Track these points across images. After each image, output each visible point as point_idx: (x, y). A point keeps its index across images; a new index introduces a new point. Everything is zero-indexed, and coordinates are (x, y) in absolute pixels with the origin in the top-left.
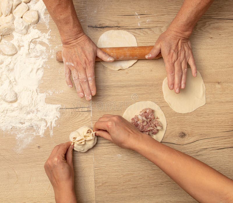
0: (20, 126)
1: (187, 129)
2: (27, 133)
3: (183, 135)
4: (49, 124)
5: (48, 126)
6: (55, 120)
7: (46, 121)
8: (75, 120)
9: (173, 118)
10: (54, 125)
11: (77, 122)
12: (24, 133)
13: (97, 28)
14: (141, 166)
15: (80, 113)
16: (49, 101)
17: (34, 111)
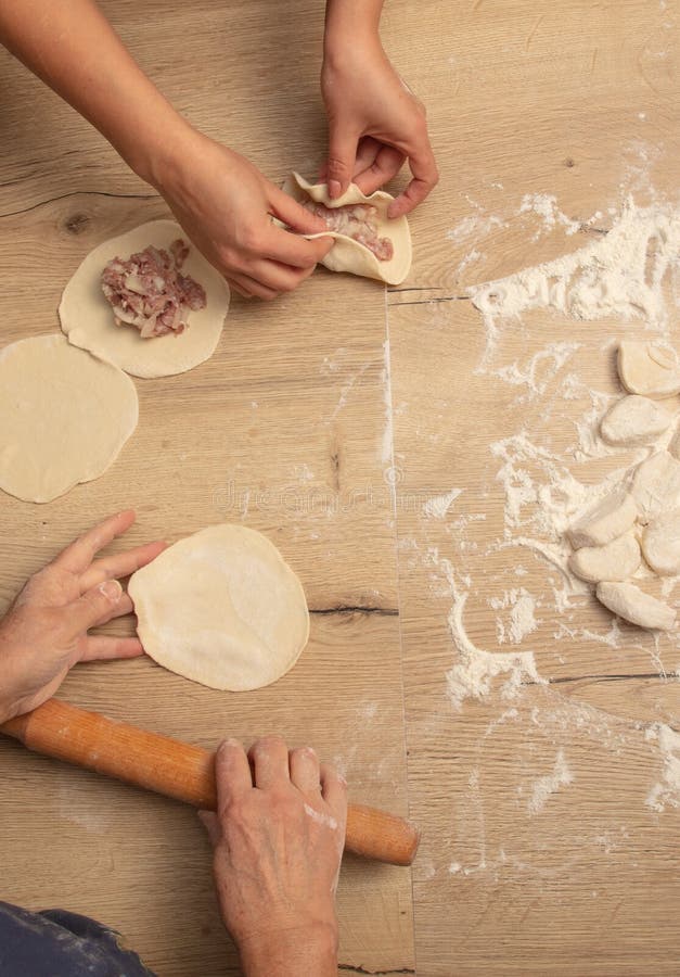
1: (59, 244)
3: (74, 225)
11: (436, 252)
15: (426, 281)
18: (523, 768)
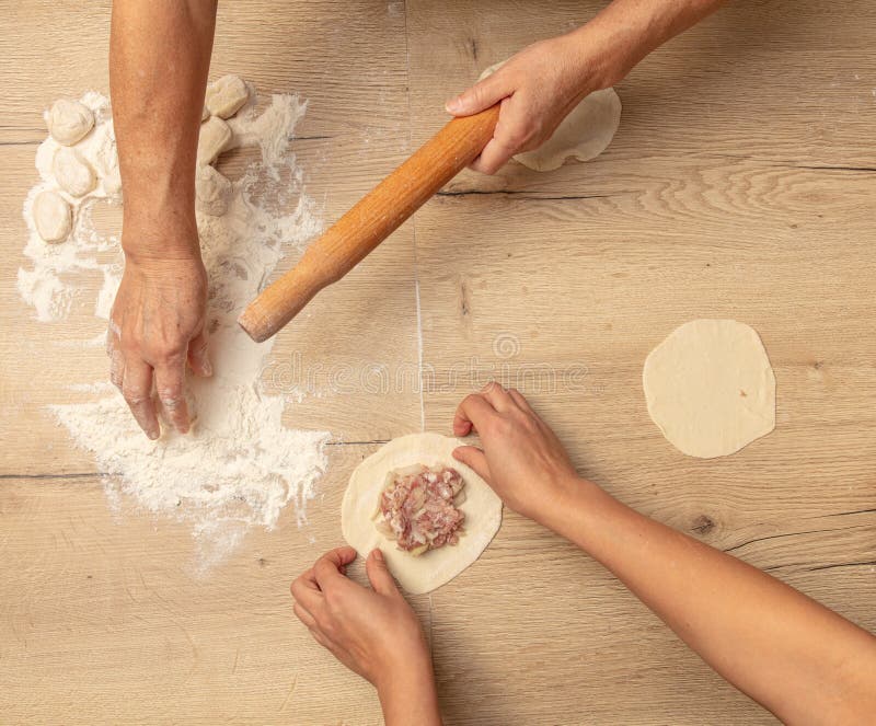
0: (206, 495)
1: (718, 508)
2: (226, 518)
3: (706, 524)
4: (293, 492)
5: (289, 496)
6: (311, 478)
7: (284, 481)
9: (674, 472)
10: (310, 492)
12: (215, 519)
13: (441, 197)
14: (576, 621)
16: (294, 419)
17: (247, 452)
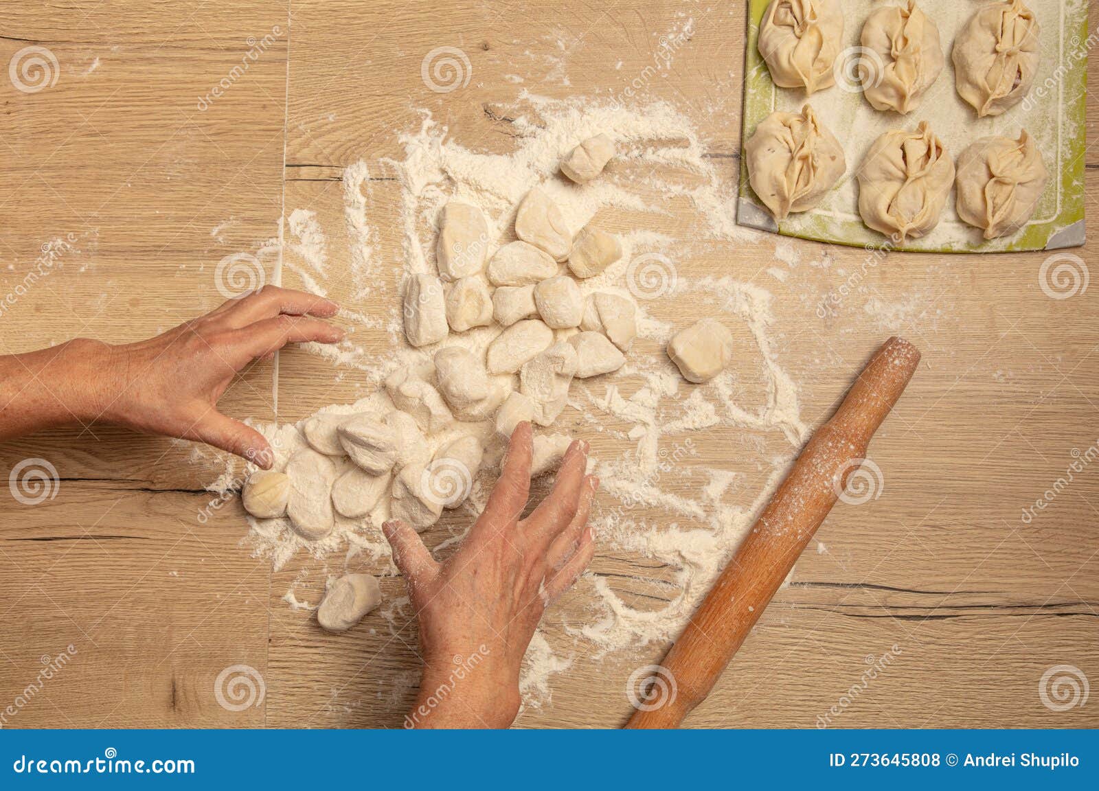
8: (348, 138)
15: (327, 159)
18: (385, 660)
